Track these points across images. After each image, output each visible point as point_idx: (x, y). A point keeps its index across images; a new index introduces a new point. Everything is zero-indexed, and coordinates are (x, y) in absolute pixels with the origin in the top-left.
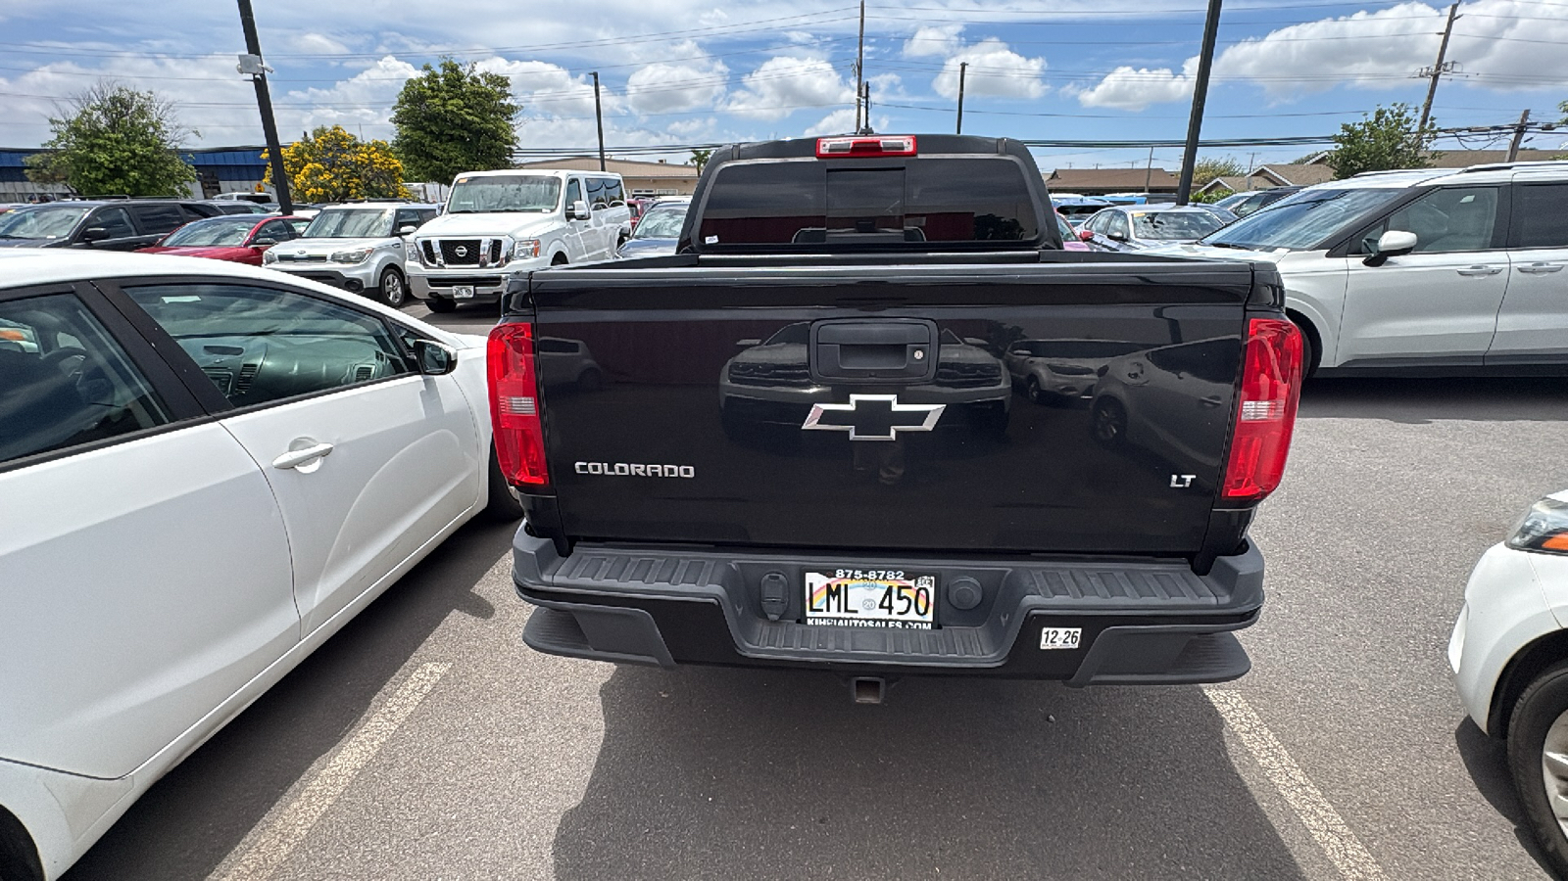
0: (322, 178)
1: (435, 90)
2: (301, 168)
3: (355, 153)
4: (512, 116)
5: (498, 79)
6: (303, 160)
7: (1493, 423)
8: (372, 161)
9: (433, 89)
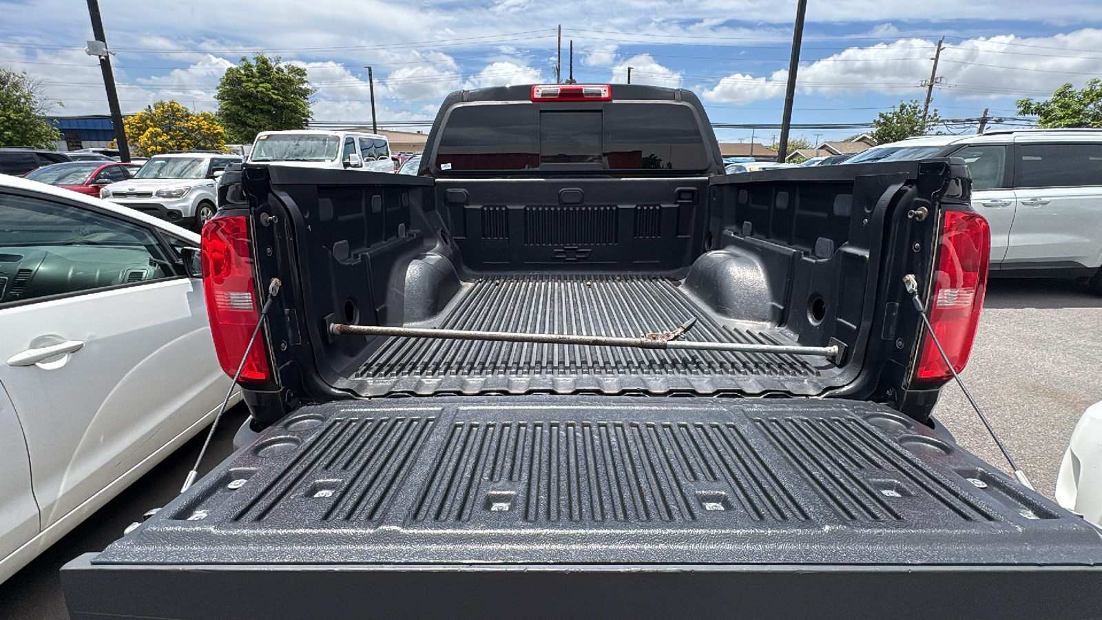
0: (161, 139)
1: (250, 76)
2: (144, 131)
3: (187, 121)
4: (308, 97)
5: (297, 70)
6: (146, 125)
7: (1011, 311)
8: (200, 127)
9: (247, 76)
